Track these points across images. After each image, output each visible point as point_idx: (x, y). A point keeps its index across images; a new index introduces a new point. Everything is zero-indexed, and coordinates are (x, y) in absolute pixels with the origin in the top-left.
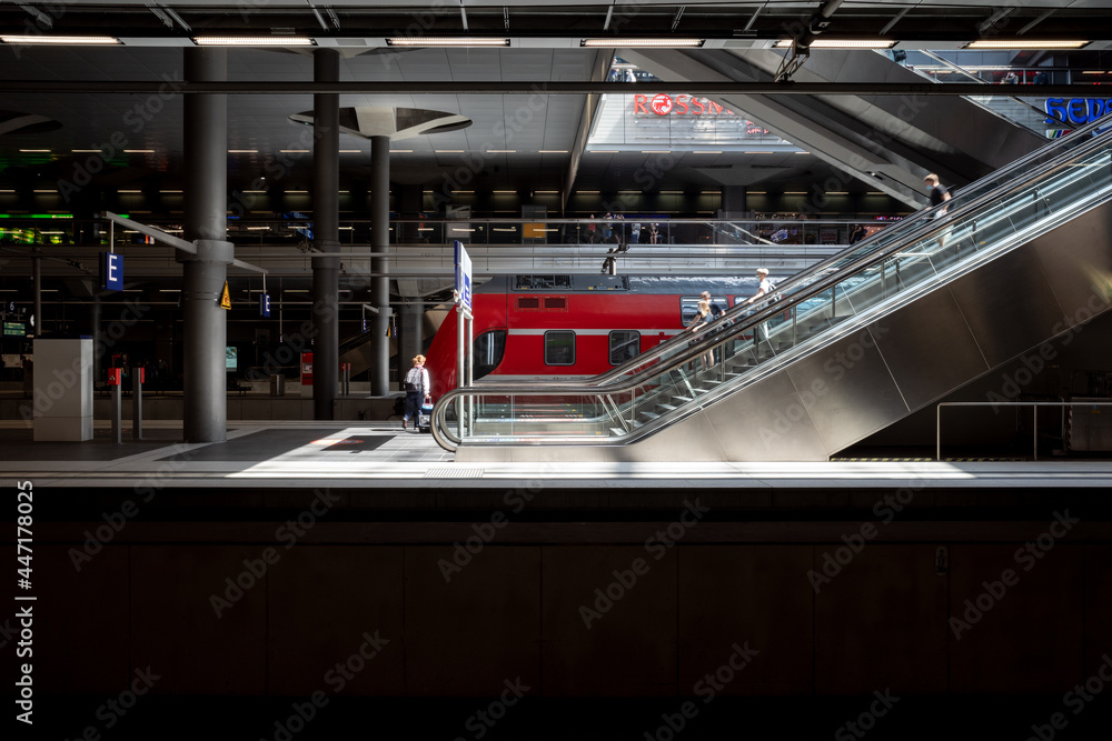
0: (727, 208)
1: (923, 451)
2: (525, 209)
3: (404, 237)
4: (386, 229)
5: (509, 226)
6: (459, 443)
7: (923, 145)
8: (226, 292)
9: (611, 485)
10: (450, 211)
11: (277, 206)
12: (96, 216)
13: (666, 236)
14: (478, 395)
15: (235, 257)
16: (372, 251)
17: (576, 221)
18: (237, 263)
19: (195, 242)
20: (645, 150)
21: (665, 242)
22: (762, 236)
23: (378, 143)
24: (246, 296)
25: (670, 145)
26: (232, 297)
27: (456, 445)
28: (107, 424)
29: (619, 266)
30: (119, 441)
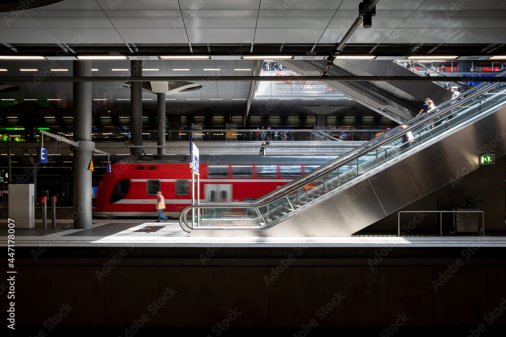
0: (318, 124)
1: (392, 232)
2: (227, 125)
3: (172, 138)
4: (164, 134)
5: (220, 133)
6: (192, 229)
7: (403, 97)
8: (92, 163)
9: (254, 246)
10: (193, 126)
11: (116, 124)
12: (35, 129)
13: (290, 137)
14: (203, 208)
15: (96, 148)
16: (158, 145)
17: (249, 131)
18: (97, 151)
19: (78, 142)
20: (281, 99)
21: (290, 140)
22: (335, 137)
23: (160, 96)
24: (102, 164)
25: (292, 96)
26: (94, 165)
27: (190, 229)
28: (40, 221)
29: (267, 151)
30: (46, 228)
